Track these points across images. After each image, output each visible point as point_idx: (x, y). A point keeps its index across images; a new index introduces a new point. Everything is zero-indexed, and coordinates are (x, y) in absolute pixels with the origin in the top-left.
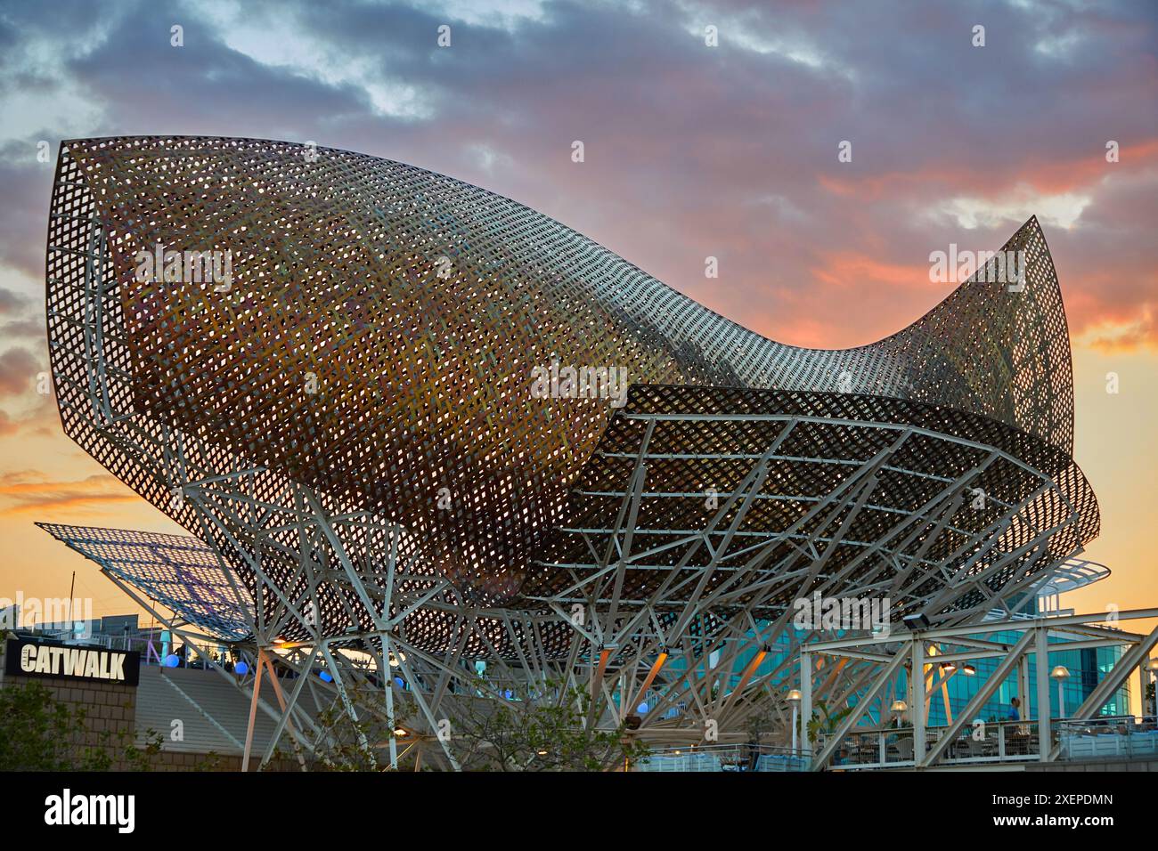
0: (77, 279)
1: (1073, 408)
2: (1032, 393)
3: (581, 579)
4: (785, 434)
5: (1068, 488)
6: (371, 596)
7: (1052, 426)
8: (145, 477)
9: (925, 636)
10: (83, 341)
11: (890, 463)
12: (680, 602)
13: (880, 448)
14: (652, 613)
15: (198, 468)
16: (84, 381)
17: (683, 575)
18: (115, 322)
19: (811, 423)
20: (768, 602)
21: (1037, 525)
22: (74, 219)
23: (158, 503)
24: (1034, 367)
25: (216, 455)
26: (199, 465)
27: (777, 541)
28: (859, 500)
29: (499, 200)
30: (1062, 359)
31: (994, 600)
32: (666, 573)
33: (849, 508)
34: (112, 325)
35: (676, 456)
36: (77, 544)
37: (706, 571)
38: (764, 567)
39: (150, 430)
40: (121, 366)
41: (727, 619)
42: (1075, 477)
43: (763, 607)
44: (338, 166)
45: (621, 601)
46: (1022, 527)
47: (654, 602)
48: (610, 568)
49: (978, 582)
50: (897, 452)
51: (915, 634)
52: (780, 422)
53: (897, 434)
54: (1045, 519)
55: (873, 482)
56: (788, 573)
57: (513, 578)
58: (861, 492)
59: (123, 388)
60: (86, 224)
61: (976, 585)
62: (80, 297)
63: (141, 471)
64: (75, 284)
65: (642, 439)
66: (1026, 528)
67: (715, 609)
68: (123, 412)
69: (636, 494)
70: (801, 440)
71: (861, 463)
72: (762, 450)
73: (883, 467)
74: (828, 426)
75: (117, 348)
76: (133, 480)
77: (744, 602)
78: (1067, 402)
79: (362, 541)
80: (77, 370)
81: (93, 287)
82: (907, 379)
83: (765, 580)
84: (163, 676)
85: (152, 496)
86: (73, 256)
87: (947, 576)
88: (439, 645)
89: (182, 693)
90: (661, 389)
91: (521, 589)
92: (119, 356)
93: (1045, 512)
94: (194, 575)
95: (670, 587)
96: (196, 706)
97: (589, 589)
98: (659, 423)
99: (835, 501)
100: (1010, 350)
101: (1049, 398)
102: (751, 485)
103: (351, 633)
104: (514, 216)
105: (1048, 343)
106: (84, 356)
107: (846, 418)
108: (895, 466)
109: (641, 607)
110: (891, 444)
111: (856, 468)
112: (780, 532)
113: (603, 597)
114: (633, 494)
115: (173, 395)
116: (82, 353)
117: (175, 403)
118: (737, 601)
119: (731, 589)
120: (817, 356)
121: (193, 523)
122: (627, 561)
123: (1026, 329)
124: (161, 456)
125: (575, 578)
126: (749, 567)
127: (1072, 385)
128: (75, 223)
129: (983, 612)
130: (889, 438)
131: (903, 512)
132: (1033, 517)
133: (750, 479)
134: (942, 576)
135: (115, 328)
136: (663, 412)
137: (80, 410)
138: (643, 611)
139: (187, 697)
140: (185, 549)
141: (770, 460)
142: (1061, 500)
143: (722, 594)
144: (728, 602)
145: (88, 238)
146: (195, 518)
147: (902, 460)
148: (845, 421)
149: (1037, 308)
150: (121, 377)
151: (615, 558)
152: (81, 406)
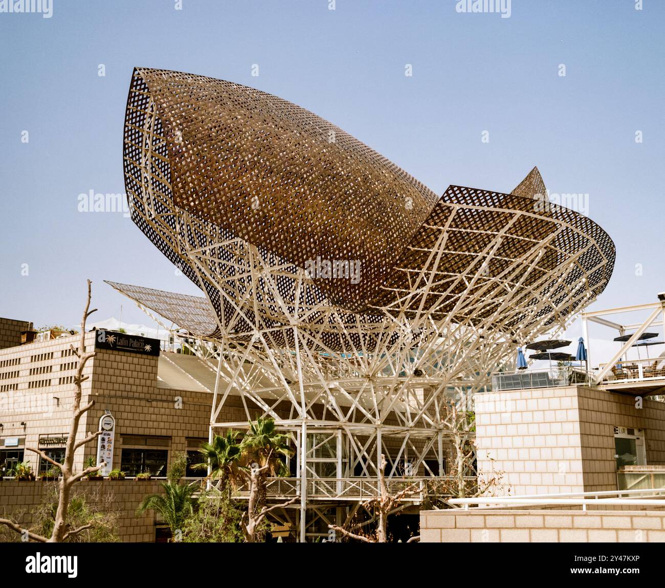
3: (401, 297)
16: (140, 196)
17: (446, 298)
20: (478, 315)
27: (491, 282)
28: (534, 262)
32: (438, 297)
33: (527, 267)
37: (463, 296)
47: (430, 313)
56: (490, 300)
69: (441, 250)
71: (538, 241)
73: (548, 244)
77: (467, 315)
90: (462, 189)
97: (403, 303)
102: (491, 249)
114: (438, 250)
125: (398, 297)
138: (424, 317)
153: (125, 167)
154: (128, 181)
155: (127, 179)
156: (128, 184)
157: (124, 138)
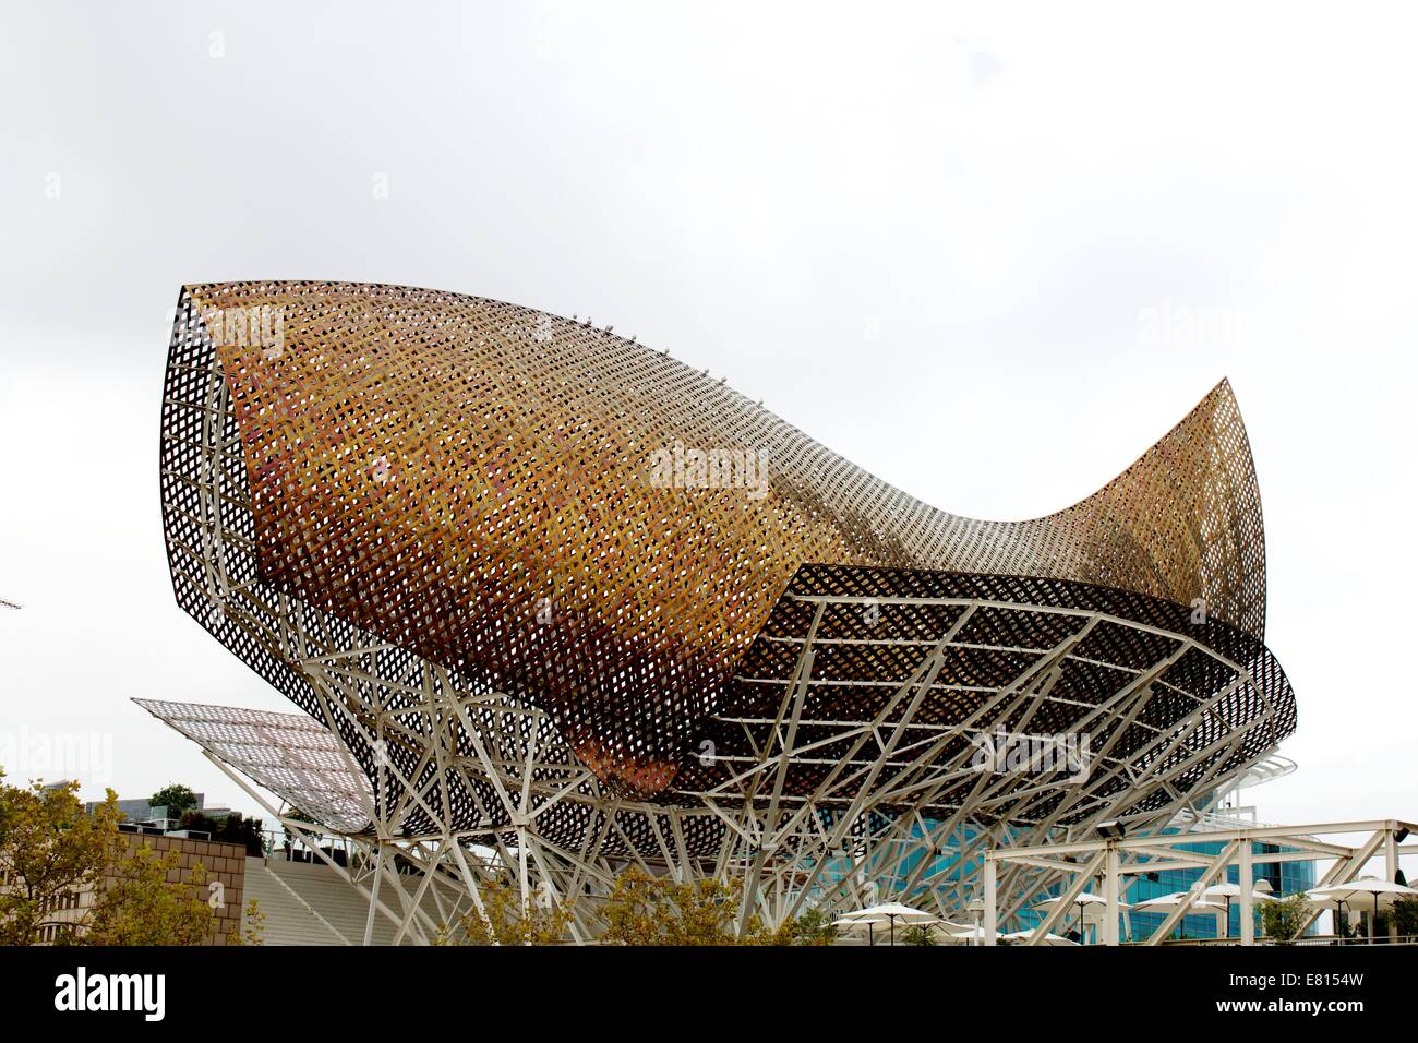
0: (194, 435)
1: (1265, 590)
2: (1222, 572)
3: (739, 772)
4: (964, 619)
5: (1265, 681)
6: (507, 788)
7: (1243, 610)
8: (261, 652)
9: (1119, 845)
10: (198, 502)
11: (1076, 652)
12: (844, 799)
13: (1065, 636)
14: (813, 809)
15: (316, 642)
16: (198, 546)
17: (849, 770)
18: (232, 482)
19: (991, 609)
20: (938, 801)
21: (1229, 721)
22: (192, 370)
23: (274, 681)
24: (1224, 545)
25: (335, 628)
26: (318, 638)
27: (951, 735)
28: (1042, 691)
29: (649, 354)
30: (1255, 536)
31: (1182, 801)
32: (829, 768)
33: (1029, 701)
34: (229, 485)
35: (845, 642)
36: (177, 723)
37: (874, 766)
38: (935, 763)
39: (267, 600)
40: (237, 530)
41: (894, 819)
42: (1273, 670)
43: (933, 805)
44: (478, 315)
45: (782, 798)
46: (1213, 723)
47: (815, 801)
48: (770, 761)
49: (1164, 781)
50: (1084, 640)
51: (1109, 842)
52: (959, 607)
53: (1084, 621)
54: (1238, 714)
55: (1057, 672)
56: (962, 770)
57: (661, 770)
58: (1043, 683)
59: (239, 554)
60: (205, 376)
61: (1163, 785)
62: (196, 455)
63: (256, 645)
64: (191, 440)
65: (811, 623)
66: (1218, 724)
67: (881, 807)
68: (238, 581)
69: (801, 681)
70: (982, 625)
71: (1044, 652)
72: (939, 637)
73: (1068, 656)
74: (1011, 611)
75: (233, 510)
76: (248, 655)
77: (912, 800)
78: (1259, 583)
79: (490, 724)
80: (191, 534)
81: (211, 444)
82: (1087, 555)
83: (936, 776)
84: (267, 869)
85: (268, 673)
86: (190, 410)
87: (1132, 775)
88: (571, 841)
89: (289, 889)
90: (833, 569)
91: (673, 784)
92: (235, 518)
93: (1239, 707)
94: (303, 758)
95: (834, 783)
96: (305, 904)
97: (747, 783)
98: (830, 607)
99: (1015, 692)
100: (1198, 525)
101: (1241, 579)
102: (926, 673)
103: (484, 827)
104: (667, 372)
105: (1239, 518)
106: (199, 519)
107: (1029, 603)
108: (1080, 655)
109: (803, 803)
110: (1076, 631)
111: (1039, 657)
112: (954, 725)
113: (761, 793)
114: (799, 682)
115: (298, 564)
116: (197, 515)
117: (301, 573)
118: (904, 800)
119: (899, 786)
120: (989, 529)
121: (310, 702)
122: (790, 754)
123: (1216, 502)
124: (278, 629)
125: (732, 772)
126: (920, 762)
127: (1265, 564)
128: (193, 375)
129: (1170, 815)
130: (1076, 624)
131: (1088, 705)
132: (1226, 712)
133: (925, 667)
134: (1127, 776)
135: (232, 489)
136: (834, 594)
137: (194, 578)
138: (804, 809)
139: (294, 894)
140: (293, 728)
141: (948, 647)
142: (1256, 694)
143: (890, 791)
144: (895, 800)
145: (207, 390)
146: (312, 698)
147: (1088, 650)
148: (1028, 607)
149: (1228, 481)
150: (237, 542)
151: (777, 750)
152: (194, 573)
153: (163, 490)
154: (171, 519)
155: (169, 514)
156: (171, 525)
157: (163, 429)
